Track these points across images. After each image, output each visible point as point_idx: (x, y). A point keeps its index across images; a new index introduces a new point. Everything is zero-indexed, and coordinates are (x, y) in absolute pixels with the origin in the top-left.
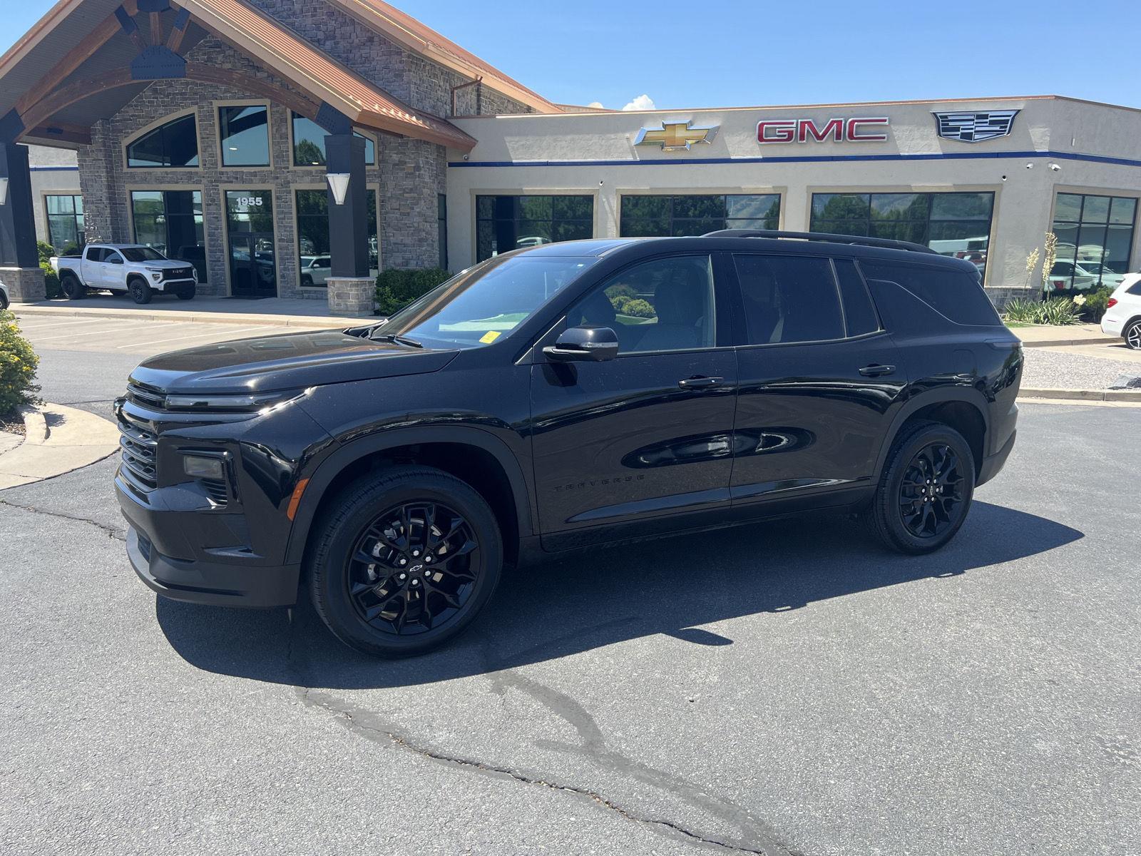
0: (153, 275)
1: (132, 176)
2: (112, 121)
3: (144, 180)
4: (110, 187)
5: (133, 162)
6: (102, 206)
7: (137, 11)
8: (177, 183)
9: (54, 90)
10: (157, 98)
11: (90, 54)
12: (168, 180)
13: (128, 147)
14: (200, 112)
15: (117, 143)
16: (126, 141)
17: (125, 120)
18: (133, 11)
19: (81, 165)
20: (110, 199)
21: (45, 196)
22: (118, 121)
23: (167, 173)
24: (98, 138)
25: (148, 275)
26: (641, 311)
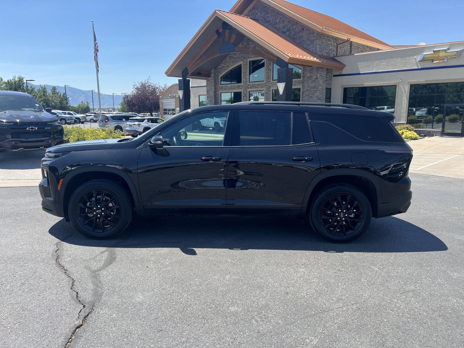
0: (222, 122)
1: (222, 87)
2: (217, 69)
3: (225, 89)
4: (215, 92)
5: (222, 83)
6: (212, 98)
7: (222, 30)
8: (235, 89)
9: (197, 60)
10: (230, 60)
11: (208, 46)
12: (232, 88)
13: (221, 78)
14: (243, 63)
15: (218, 76)
16: (221, 76)
17: (221, 68)
18: (221, 30)
19: (207, 85)
20: (215, 96)
21: (199, 96)
22: (219, 69)
23: (232, 86)
24: (212, 75)
25: (220, 122)
26: (411, 137)
